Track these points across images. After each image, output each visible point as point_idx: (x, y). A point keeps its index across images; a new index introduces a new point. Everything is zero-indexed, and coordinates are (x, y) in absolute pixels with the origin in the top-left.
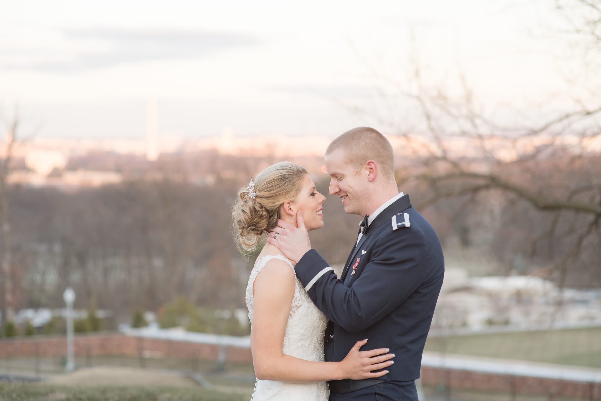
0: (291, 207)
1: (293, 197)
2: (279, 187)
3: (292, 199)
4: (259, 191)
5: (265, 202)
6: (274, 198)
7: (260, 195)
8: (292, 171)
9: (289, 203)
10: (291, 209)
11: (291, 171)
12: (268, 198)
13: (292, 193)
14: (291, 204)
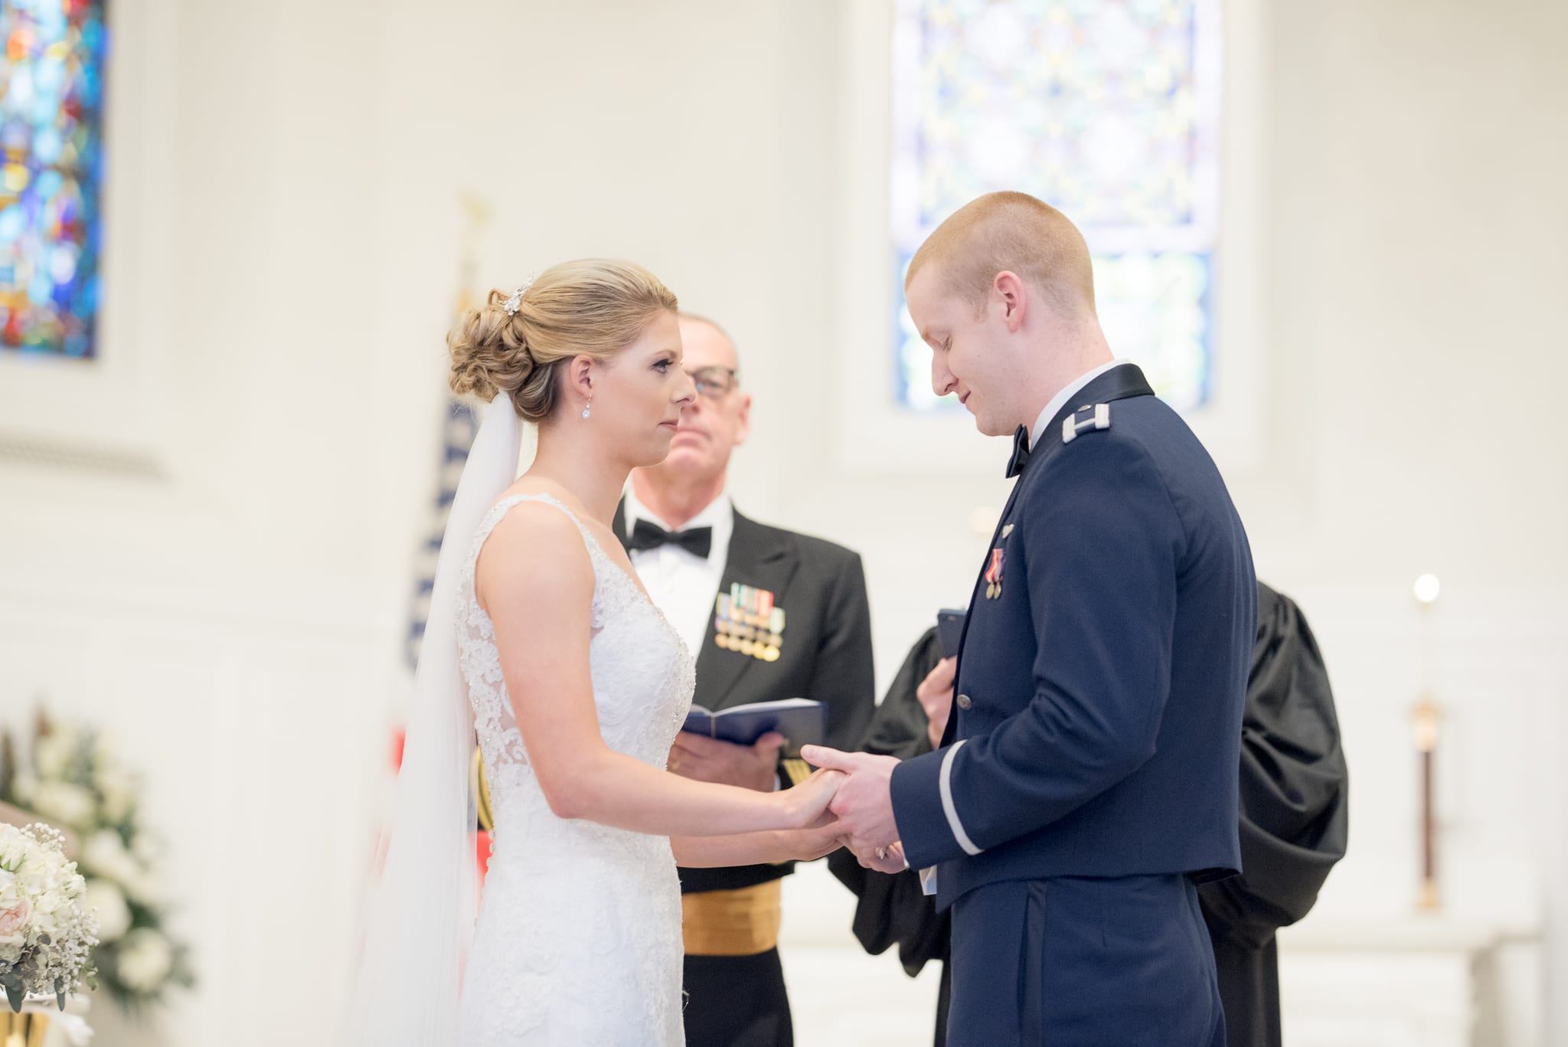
0: (593, 376)
1: (606, 351)
2: (579, 312)
3: (602, 356)
4: (530, 302)
5: (533, 336)
6: (554, 335)
7: (527, 313)
8: (634, 288)
9: (587, 363)
10: (589, 380)
11: (632, 286)
12: (542, 330)
13: (609, 340)
14: (592, 367)
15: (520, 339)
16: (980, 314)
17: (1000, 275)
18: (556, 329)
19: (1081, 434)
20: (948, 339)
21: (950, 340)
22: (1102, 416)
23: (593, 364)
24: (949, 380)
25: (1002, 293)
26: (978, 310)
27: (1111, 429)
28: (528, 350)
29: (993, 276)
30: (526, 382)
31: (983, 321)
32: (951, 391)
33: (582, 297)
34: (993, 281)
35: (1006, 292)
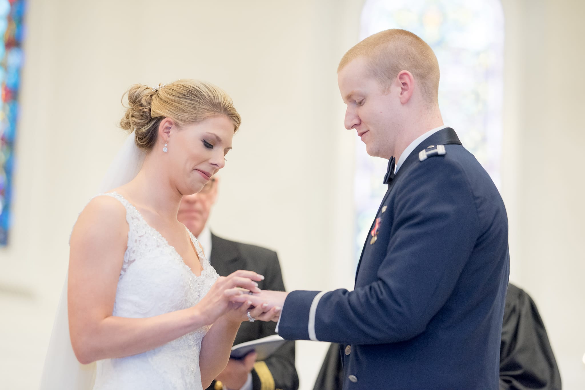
15: (149, 103)
16: (386, 91)
17: (402, 72)
19: (430, 157)
20: (363, 100)
21: (364, 100)
22: (441, 149)
24: (356, 121)
25: (400, 82)
26: (385, 88)
27: (446, 156)
28: (150, 109)
29: (397, 72)
31: (386, 95)
32: (354, 128)
33: (184, 91)
34: (397, 74)
35: (403, 82)
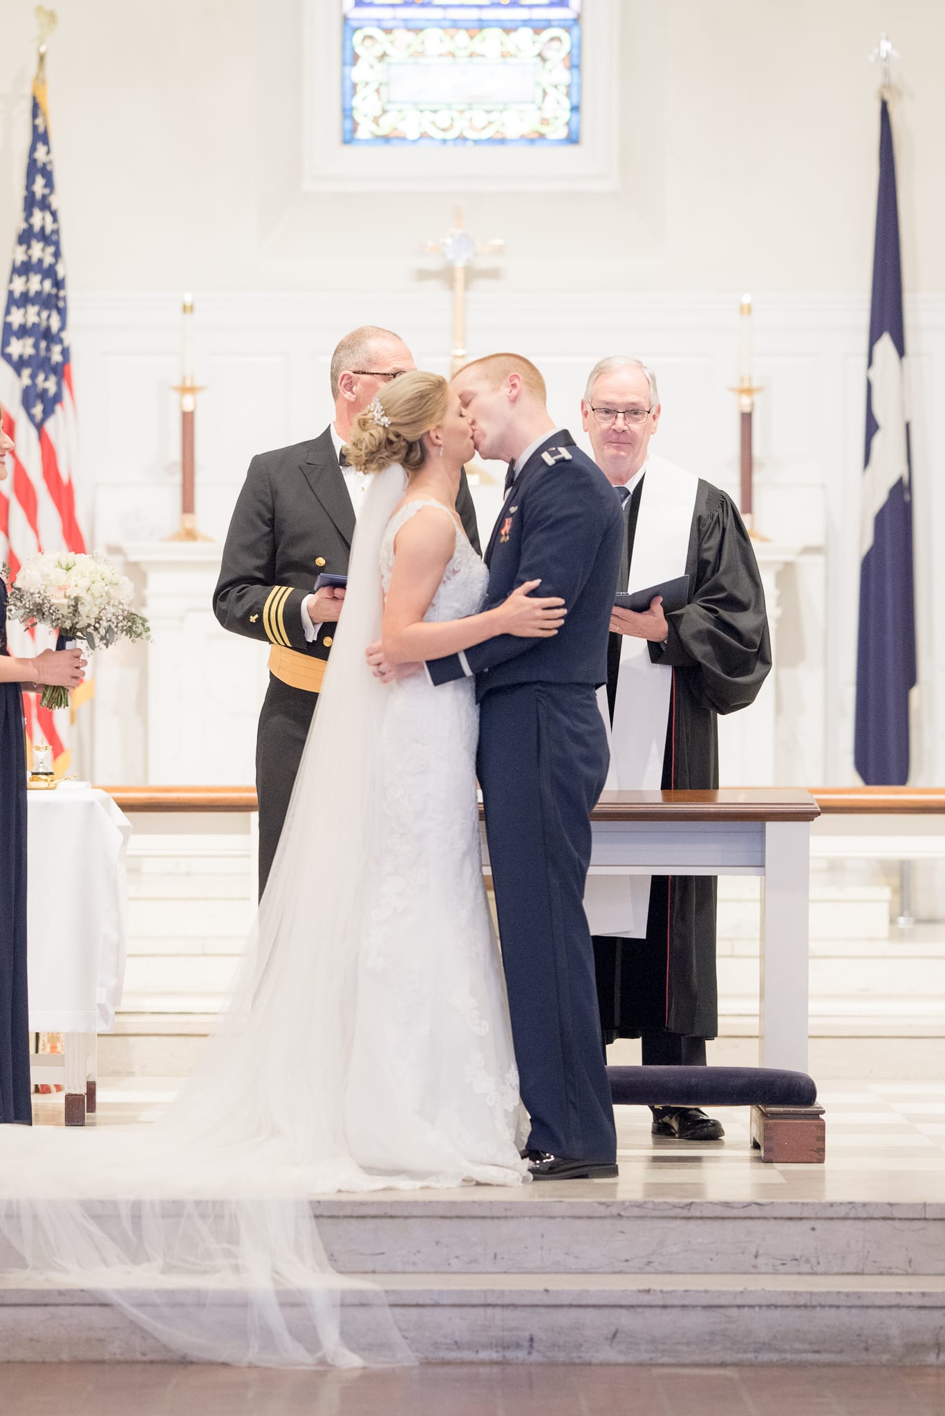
15: (398, 436)
16: (496, 389)
17: (512, 374)
18: (414, 422)
23: (437, 430)
27: (574, 461)
28: (404, 440)
29: (508, 374)
30: (408, 454)
31: (496, 393)
35: (513, 383)
